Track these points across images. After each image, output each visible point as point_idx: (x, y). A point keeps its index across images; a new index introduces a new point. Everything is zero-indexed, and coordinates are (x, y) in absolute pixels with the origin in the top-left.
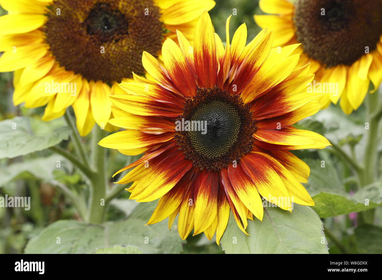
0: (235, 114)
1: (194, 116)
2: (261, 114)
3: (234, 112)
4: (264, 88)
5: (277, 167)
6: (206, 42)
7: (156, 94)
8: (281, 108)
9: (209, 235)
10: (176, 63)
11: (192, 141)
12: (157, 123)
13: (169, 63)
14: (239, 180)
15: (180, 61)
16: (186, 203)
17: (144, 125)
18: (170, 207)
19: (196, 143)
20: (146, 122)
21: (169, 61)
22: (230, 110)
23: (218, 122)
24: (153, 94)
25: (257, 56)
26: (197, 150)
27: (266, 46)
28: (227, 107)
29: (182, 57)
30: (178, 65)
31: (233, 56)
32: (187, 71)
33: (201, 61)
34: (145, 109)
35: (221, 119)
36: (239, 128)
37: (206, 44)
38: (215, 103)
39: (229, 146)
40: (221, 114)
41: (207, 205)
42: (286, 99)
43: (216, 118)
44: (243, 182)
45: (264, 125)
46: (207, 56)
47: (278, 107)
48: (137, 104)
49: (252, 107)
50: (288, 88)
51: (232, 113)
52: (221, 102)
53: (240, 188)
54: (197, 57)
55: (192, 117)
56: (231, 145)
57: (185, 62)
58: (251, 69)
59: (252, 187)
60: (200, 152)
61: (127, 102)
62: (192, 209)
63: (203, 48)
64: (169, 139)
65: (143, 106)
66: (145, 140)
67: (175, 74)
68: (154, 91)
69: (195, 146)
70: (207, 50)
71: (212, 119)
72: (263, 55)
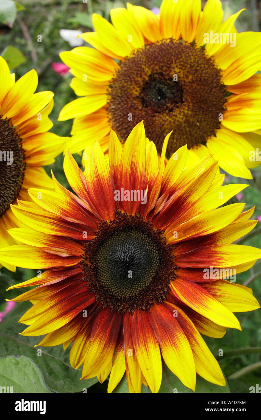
0: (154, 251)
1: (107, 243)
2: (184, 260)
3: (154, 250)
4: (194, 230)
5: (190, 327)
6: (136, 160)
7: (68, 208)
8: (209, 257)
9: (101, 377)
10: (98, 176)
11: (99, 271)
12: (64, 242)
13: (91, 173)
14: (143, 332)
15: (102, 175)
16: (82, 336)
17: (49, 242)
18: (65, 334)
19: (103, 275)
20: (52, 238)
21: (90, 171)
22: (149, 245)
23: (132, 258)
24: (65, 207)
25: (193, 189)
26: (103, 284)
27: (206, 179)
28: (147, 241)
29: (106, 170)
30: (100, 178)
31: (165, 182)
32: (109, 188)
33: (126, 180)
34: (51, 225)
35: (137, 256)
36: (156, 269)
37: (136, 163)
38: (134, 233)
39: (140, 287)
40: (138, 248)
41: (102, 353)
42: (217, 248)
43: (131, 251)
44: (147, 336)
45: (185, 272)
46: (134, 176)
47: (206, 255)
48: (43, 218)
49: (175, 249)
50: (223, 233)
51: (152, 249)
52: (140, 233)
53: (141, 344)
54: (122, 175)
55: (105, 244)
56: (142, 287)
57: (108, 177)
58: (183, 202)
59: (156, 346)
60: (106, 286)
61: (31, 215)
62: (88, 342)
63: (131, 165)
64: (74, 263)
65: (49, 221)
66: (48, 258)
67: (95, 189)
68: (67, 204)
69: (102, 278)
70: (136, 169)
71: (126, 252)
72: (200, 189)
